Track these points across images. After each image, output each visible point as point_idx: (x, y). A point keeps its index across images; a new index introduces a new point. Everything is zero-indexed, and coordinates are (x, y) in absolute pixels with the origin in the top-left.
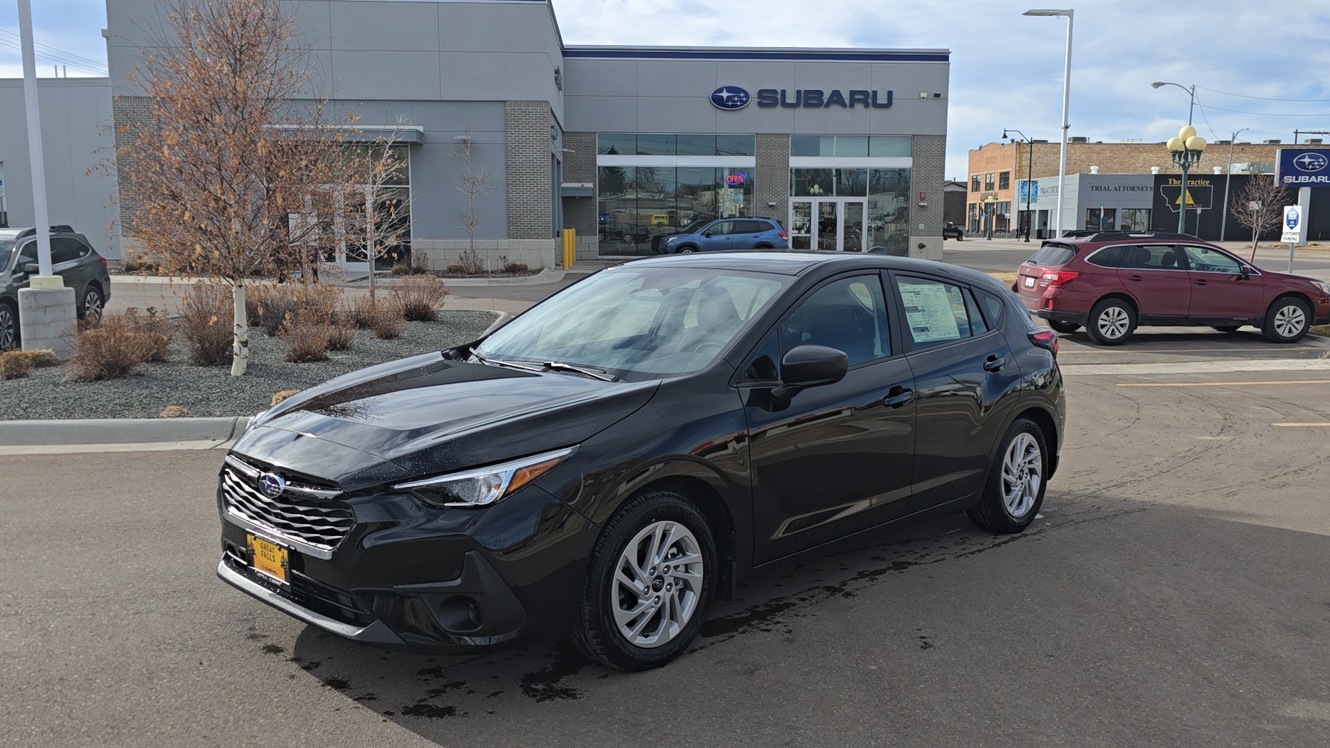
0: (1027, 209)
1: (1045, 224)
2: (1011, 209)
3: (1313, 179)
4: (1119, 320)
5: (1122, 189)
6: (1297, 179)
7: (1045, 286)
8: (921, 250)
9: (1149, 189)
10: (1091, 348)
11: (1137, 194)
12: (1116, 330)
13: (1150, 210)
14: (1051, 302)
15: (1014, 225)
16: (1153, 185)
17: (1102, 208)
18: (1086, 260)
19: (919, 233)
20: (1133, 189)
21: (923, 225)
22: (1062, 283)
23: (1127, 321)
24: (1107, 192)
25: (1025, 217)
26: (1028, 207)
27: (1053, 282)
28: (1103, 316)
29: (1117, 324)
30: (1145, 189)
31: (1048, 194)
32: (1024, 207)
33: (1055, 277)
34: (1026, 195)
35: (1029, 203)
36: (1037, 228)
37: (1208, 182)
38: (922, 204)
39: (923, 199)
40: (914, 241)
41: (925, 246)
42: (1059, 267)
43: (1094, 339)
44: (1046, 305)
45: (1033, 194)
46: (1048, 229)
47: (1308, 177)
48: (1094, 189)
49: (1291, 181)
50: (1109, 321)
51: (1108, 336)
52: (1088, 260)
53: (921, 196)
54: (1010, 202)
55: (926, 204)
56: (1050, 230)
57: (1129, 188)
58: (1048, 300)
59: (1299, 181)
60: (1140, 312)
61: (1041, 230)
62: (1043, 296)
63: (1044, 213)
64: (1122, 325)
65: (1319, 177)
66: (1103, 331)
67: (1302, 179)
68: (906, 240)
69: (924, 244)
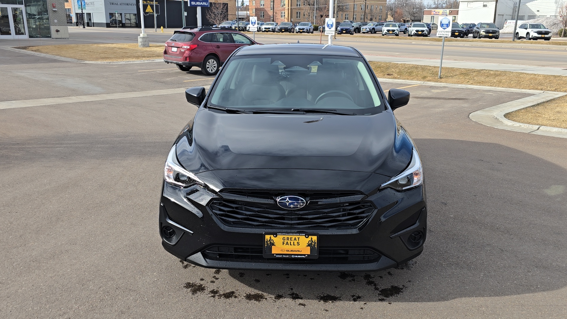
0: (81, 12)
1: (90, 19)
2: (72, 12)
3: (201, 3)
4: (214, 65)
5: (123, 4)
6: (196, 3)
7: (184, 51)
8: (58, 33)
9: (134, 5)
10: (206, 77)
11: (130, 7)
12: (213, 69)
13: (136, 14)
14: (188, 58)
15: (74, 20)
16: (136, 3)
17: (116, 13)
18: (199, 39)
19: (55, 25)
20: (128, 4)
21: (56, 20)
22: (191, 50)
23: (216, 65)
24: (117, 5)
25: (80, 16)
26: (82, 11)
27: (188, 49)
28: (208, 63)
29: (213, 66)
30: (133, 5)
31: (89, 5)
32: (80, 11)
33: (189, 47)
34: (80, 6)
35: (82, 10)
36: (86, 22)
37: (157, 3)
38: (54, 10)
39: (54, 7)
40: (53, 29)
41: (59, 31)
42: (189, 43)
43: (205, 73)
44: (186, 60)
45: (83, 5)
46: (92, 22)
47: (199, 3)
48: (111, 4)
49: (194, 4)
50: (210, 66)
51: (210, 72)
52: (200, 39)
53: (53, 5)
54: (70, 9)
55: (56, 10)
56: (93, 23)
57: (126, 4)
58: (186, 57)
59: (196, 4)
60: (220, 61)
61: (89, 23)
62: (184, 56)
63: (89, 14)
64: (214, 67)
65: (203, 3)
66: (208, 70)
67: (198, 3)
68: (48, 29)
69: (59, 30)
